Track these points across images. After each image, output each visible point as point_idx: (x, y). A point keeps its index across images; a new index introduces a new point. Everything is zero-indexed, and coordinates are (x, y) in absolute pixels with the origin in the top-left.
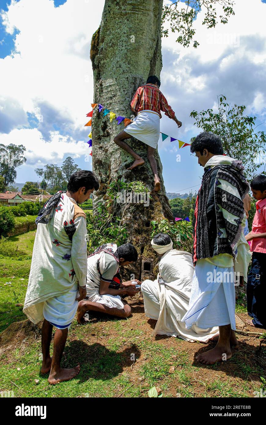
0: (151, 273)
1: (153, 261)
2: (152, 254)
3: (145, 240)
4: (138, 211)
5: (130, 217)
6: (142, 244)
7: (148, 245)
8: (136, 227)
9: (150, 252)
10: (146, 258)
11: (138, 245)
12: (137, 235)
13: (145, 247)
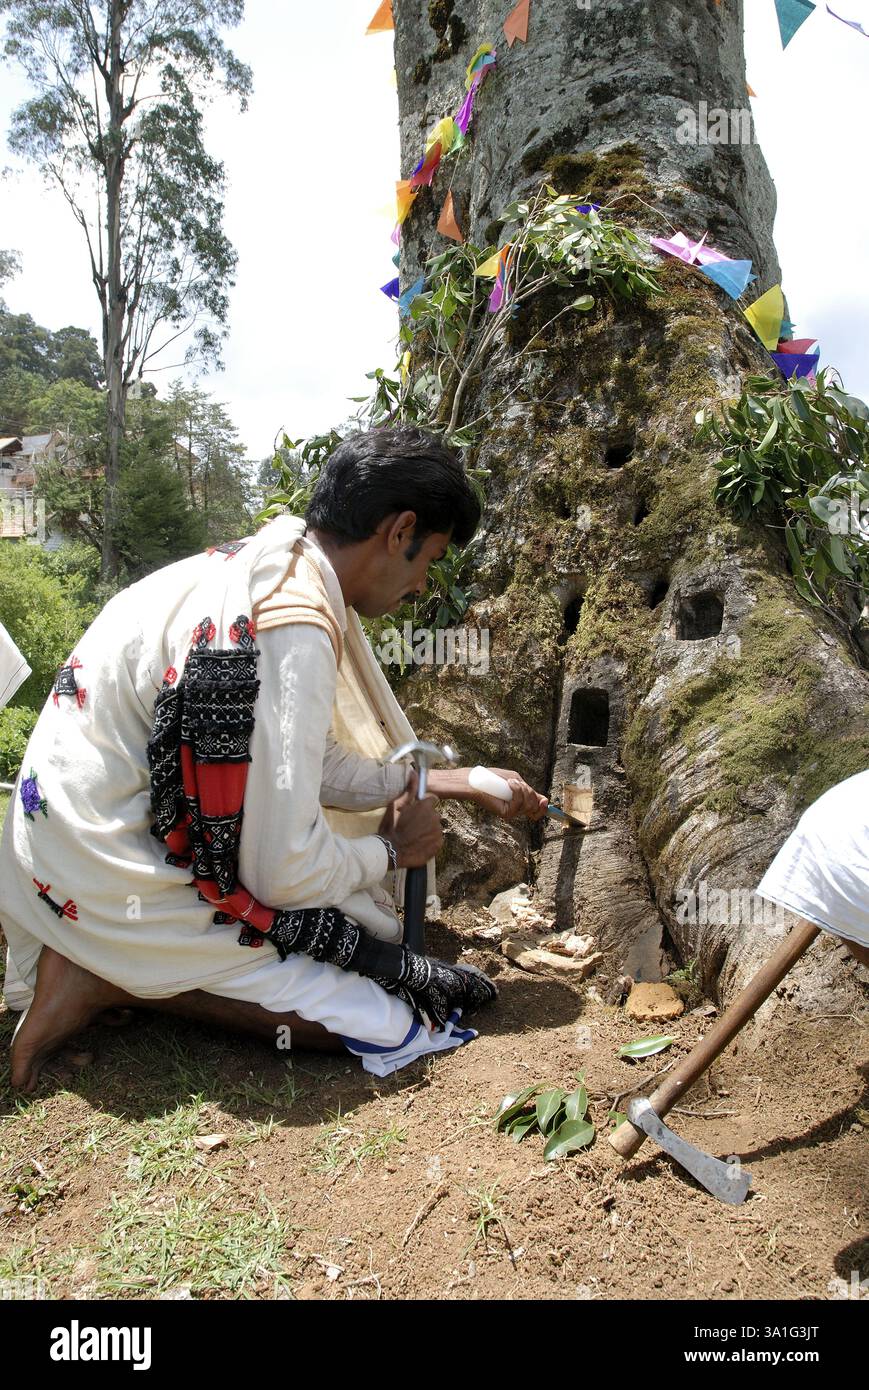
1: (628, 678)
2: (625, 632)
3: (588, 548)
4: (570, 384)
5: (520, 421)
6: (567, 574)
7: (603, 579)
8: (545, 475)
9: (614, 621)
10: (586, 658)
11: (545, 582)
12: (548, 520)
13: (590, 591)
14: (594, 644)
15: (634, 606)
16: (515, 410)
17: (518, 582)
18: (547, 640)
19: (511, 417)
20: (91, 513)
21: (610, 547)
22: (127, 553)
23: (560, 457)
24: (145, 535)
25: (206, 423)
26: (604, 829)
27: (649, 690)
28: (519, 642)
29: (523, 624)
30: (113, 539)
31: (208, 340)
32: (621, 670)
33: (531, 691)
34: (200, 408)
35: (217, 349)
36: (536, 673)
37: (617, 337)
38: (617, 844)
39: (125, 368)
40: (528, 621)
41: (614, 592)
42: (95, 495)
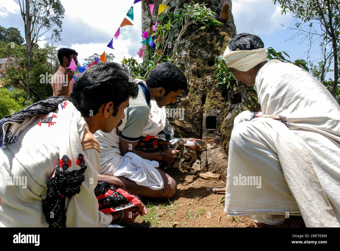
0: (218, 132)
1: (220, 113)
2: (219, 103)
3: (207, 84)
4: (197, 47)
5: (186, 55)
6: (202, 91)
7: (212, 91)
8: (194, 68)
9: (215, 101)
10: (209, 109)
11: (197, 92)
12: (196, 78)
13: (208, 94)
14: (211, 106)
15: (220, 97)
16: (184, 53)
17: (191, 92)
18: (199, 106)
19: (184, 54)
20: (22, 80)
21: (213, 84)
22: (35, 91)
23: (198, 64)
24: (39, 86)
25: (56, 55)
26: (217, 147)
27: (226, 115)
28: (193, 106)
29: (193, 102)
30: (30, 87)
31: (57, 33)
32: (219, 111)
33: (196, 117)
34: (54, 51)
35: (59, 35)
36: (197, 113)
37: (208, 36)
38: (221, 150)
39: (32, 39)
40: (194, 102)
41: (215, 94)
42: (24, 75)
